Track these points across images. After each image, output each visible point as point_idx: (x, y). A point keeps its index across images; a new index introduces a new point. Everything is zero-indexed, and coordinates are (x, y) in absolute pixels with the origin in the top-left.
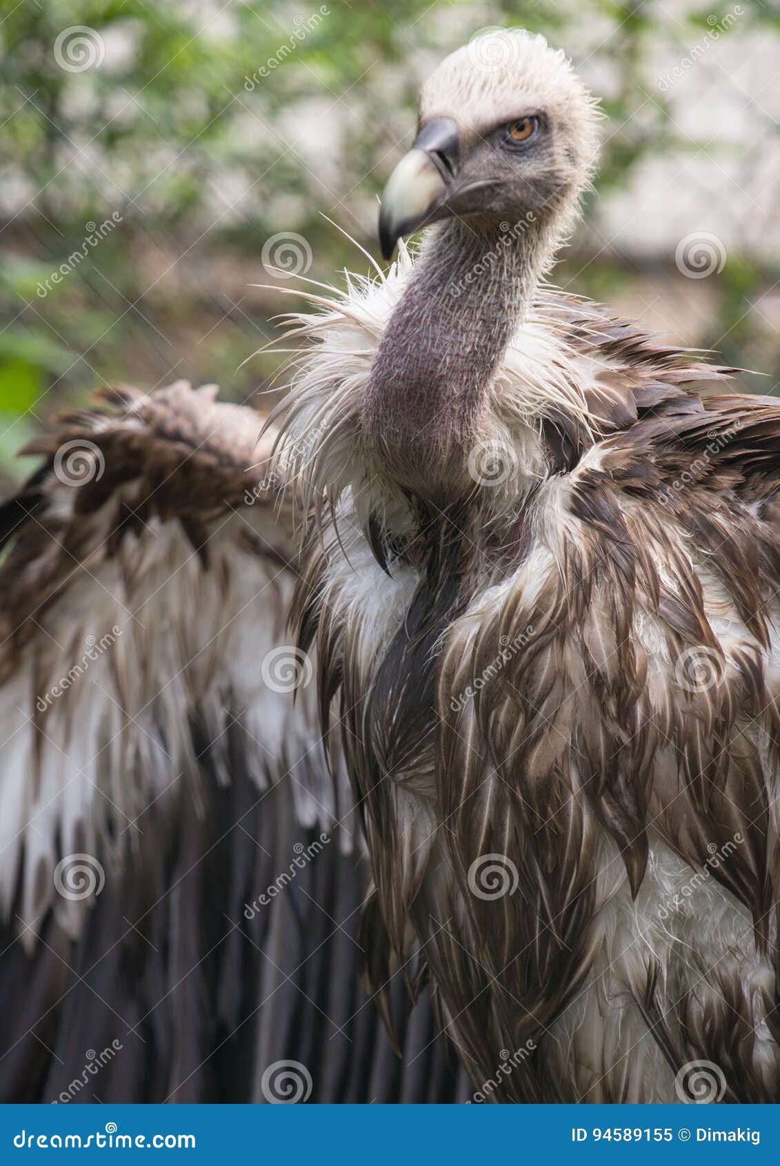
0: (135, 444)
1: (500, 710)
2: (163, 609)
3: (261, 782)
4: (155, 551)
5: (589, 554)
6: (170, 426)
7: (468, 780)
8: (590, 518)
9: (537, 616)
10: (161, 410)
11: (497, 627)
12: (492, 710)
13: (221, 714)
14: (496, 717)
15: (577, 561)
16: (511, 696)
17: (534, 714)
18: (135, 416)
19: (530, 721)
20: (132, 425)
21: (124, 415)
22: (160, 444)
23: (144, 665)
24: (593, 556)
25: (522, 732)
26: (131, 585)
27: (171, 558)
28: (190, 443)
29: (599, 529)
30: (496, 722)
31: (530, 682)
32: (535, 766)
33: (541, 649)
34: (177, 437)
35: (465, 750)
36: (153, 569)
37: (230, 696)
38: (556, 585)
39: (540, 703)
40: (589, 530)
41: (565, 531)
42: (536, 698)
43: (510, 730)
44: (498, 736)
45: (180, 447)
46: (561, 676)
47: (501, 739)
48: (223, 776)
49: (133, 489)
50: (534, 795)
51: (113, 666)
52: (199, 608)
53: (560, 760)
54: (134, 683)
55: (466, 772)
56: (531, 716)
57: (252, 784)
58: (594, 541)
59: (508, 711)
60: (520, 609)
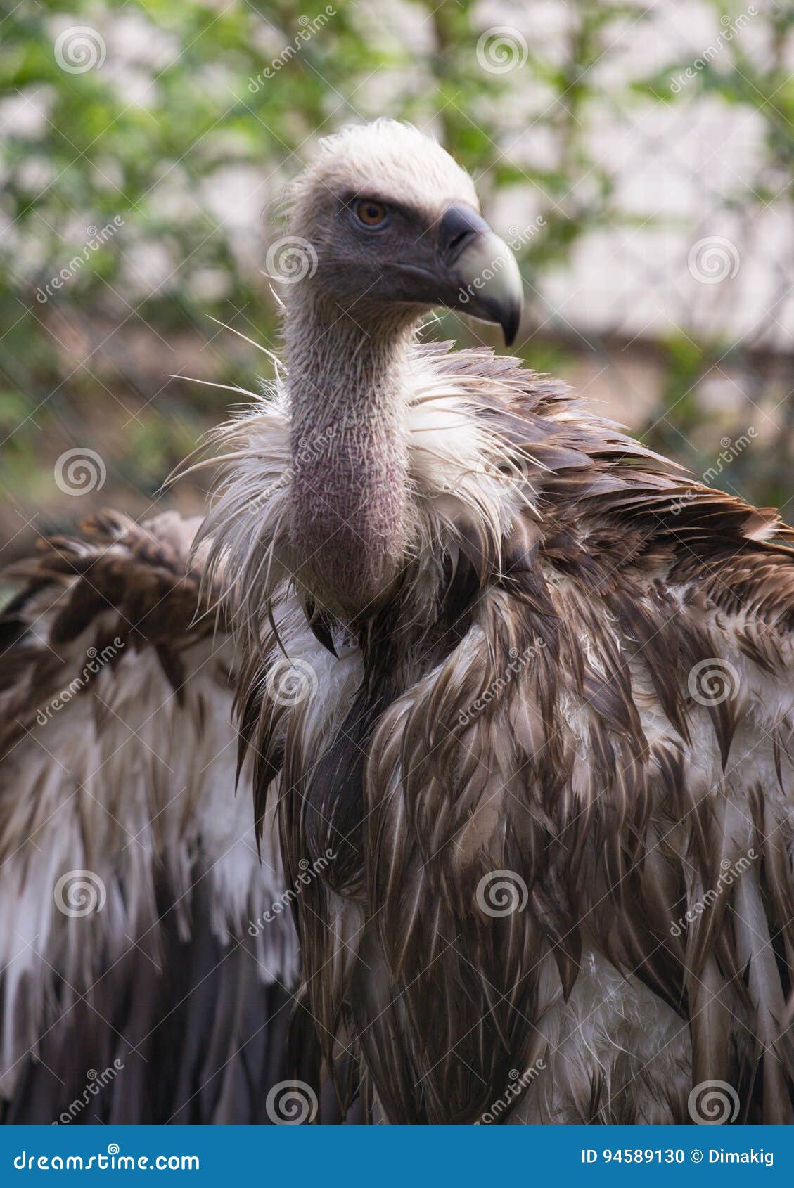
0: (116, 569)
1: (426, 791)
2: (136, 750)
3: (225, 938)
4: (130, 686)
5: (517, 629)
6: (152, 549)
7: (396, 867)
8: (516, 591)
9: (465, 693)
10: (145, 534)
11: (426, 707)
12: (418, 792)
13: (187, 865)
14: (422, 800)
15: (505, 637)
16: (437, 778)
17: (458, 795)
18: (121, 542)
19: (455, 802)
20: (117, 551)
21: (109, 541)
22: (142, 568)
23: (113, 809)
24: (520, 630)
25: (447, 814)
26: (102, 721)
27: (146, 693)
28: (171, 567)
29: (525, 602)
30: (422, 804)
31: (456, 761)
32: (460, 851)
33: (467, 728)
34: (158, 560)
35: (393, 834)
36: (126, 706)
37: (197, 845)
38: (485, 662)
39: (465, 782)
40: (516, 604)
41: (493, 605)
42: (460, 776)
43: (435, 812)
44: (424, 820)
45: (161, 571)
46: (486, 753)
47: (427, 823)
48: (184, 932)
49: (112, 618)
50: (459, 882)
51: (78, 808)
52: (172, 750)
53: (486, 846)
54: (100, 829)
55: (394, 858)
56: (455, 798)
57: (215, 940)
58: (521, 615)
59: (433, 791)
60: (449, 688)
